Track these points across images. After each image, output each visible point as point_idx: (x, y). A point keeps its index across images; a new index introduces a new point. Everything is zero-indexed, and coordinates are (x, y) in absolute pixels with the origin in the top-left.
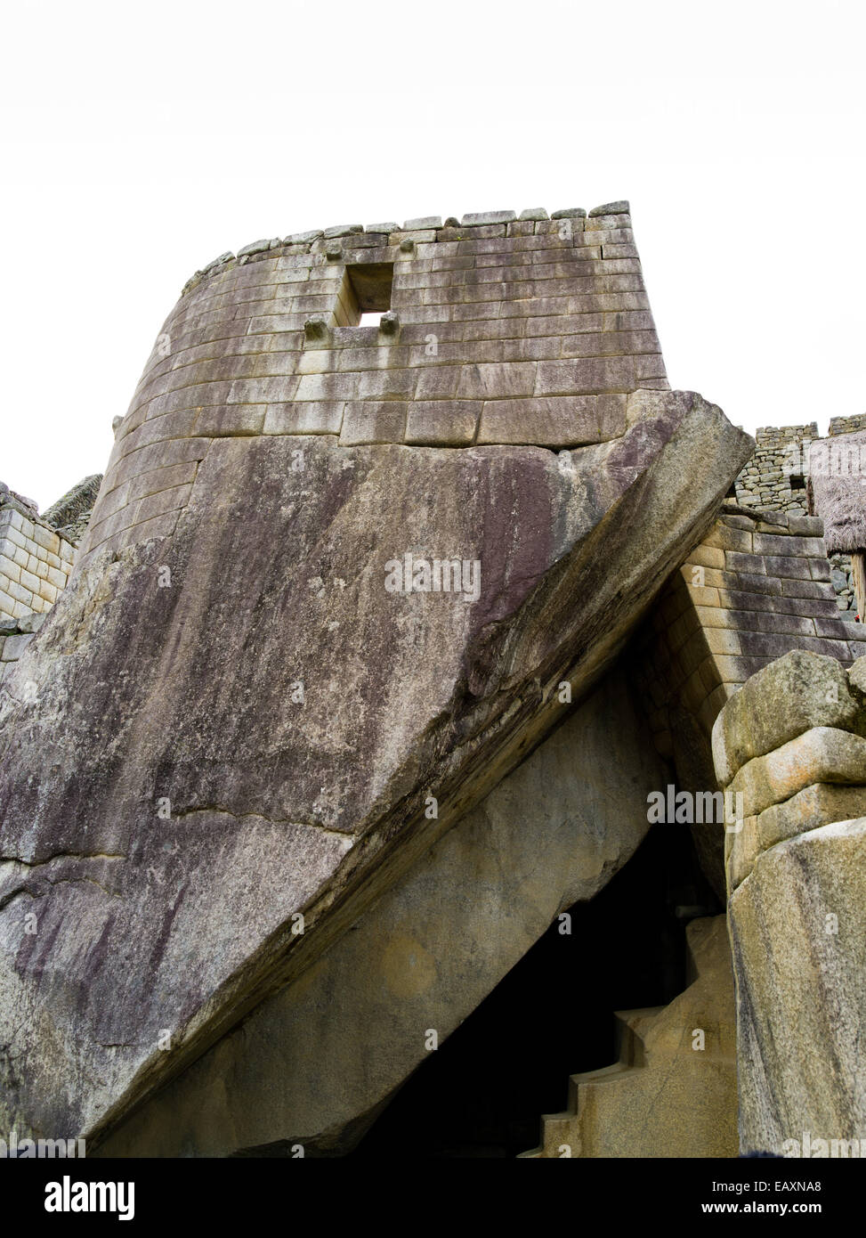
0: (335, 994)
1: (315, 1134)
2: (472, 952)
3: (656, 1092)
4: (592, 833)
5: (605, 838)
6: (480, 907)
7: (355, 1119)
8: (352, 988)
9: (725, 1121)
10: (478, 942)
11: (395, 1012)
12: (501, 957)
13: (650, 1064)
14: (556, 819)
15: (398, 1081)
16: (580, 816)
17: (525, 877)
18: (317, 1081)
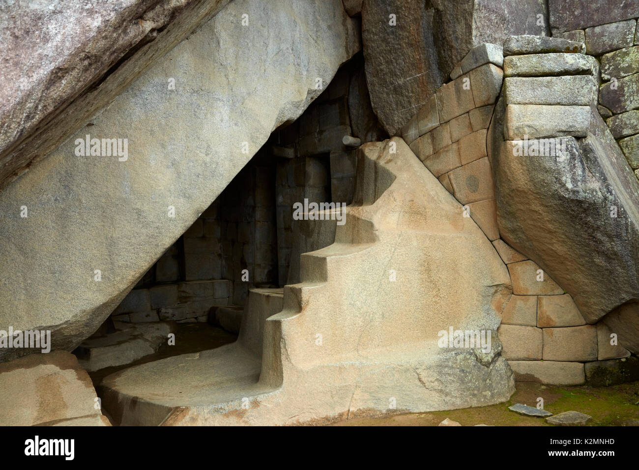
0: (75, 188)
1: (61, 322)
2: (207, 155)
3: (388, 259)
4: (298, 65)
5: (307, 71)
6: (213, 114)
7: (104, 304)
8: (92, 182)
9: (440, 277)
10: (211, 146)
11: (138, 206)
12: (231, 161)
13: (381, 239)
14: (272, 48)
15: (144, 268)
16: (290, 49)
17: (249, 94)
18: (60, 272)
